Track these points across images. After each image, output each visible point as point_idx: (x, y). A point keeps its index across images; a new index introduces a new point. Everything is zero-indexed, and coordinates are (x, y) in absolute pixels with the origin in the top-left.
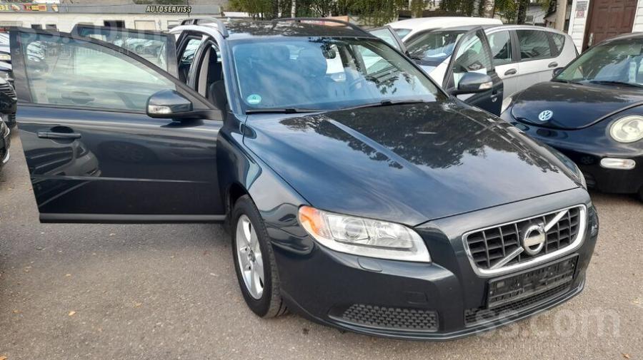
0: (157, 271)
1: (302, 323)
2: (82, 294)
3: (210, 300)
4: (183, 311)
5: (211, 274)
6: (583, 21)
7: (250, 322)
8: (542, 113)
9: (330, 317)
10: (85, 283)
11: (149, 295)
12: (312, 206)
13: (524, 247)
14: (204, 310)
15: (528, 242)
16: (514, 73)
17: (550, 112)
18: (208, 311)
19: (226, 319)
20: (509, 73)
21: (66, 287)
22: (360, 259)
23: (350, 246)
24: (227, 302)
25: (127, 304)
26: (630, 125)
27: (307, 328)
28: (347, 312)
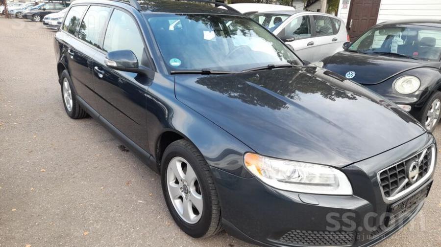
0: (92, 201)
1: (226, 240)
2: (32, 226)
3: (146, 224)
4: (127, 237)
5: (139, 201)
6: (347, 11)
7: (185, 242)
8: (348, 73)
9: (269, 240)
10: (32, 216)
11: (93, 224)
12: (256, 153)
13: (408, 179)
14: (144, 234)
15: (411, 174)
16: (312, 44)
17: (353, 72)
18: (148, 235)
19: (165, 240)
20: (310, 44)
21: (15, 221)
22: (300, 195)
23: (288, 184)
24: (160, 225)
25: (76, 234)
26: (407, 82)
27: (232, 244)
28: (283, 236)
